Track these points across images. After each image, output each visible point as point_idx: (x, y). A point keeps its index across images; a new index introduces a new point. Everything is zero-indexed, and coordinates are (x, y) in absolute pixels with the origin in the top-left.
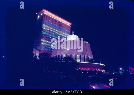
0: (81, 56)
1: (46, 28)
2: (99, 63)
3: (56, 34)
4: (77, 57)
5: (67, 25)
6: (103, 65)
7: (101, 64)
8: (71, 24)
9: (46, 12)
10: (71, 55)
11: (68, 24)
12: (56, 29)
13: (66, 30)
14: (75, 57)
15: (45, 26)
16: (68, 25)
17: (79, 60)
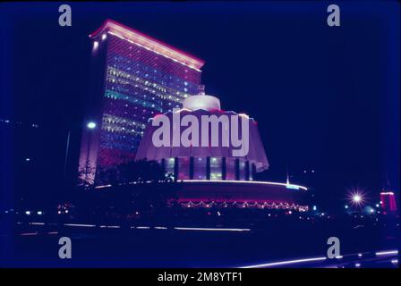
0: (224, 159)
1: (117, 78)
2: (286, 182)
3: (153, 95)
4: (212, 166)
5: (188, 68)
6: (296, 187)
7: (289, 185)
8: (201, 65)
9: (118, 31)
10: (192, 159)
11: (194, 64)
12: (153, 81)
13: (186, 84)
14: (205, 166)
15: (113, 73)
16: (192, 67)
17: (220, 175)
